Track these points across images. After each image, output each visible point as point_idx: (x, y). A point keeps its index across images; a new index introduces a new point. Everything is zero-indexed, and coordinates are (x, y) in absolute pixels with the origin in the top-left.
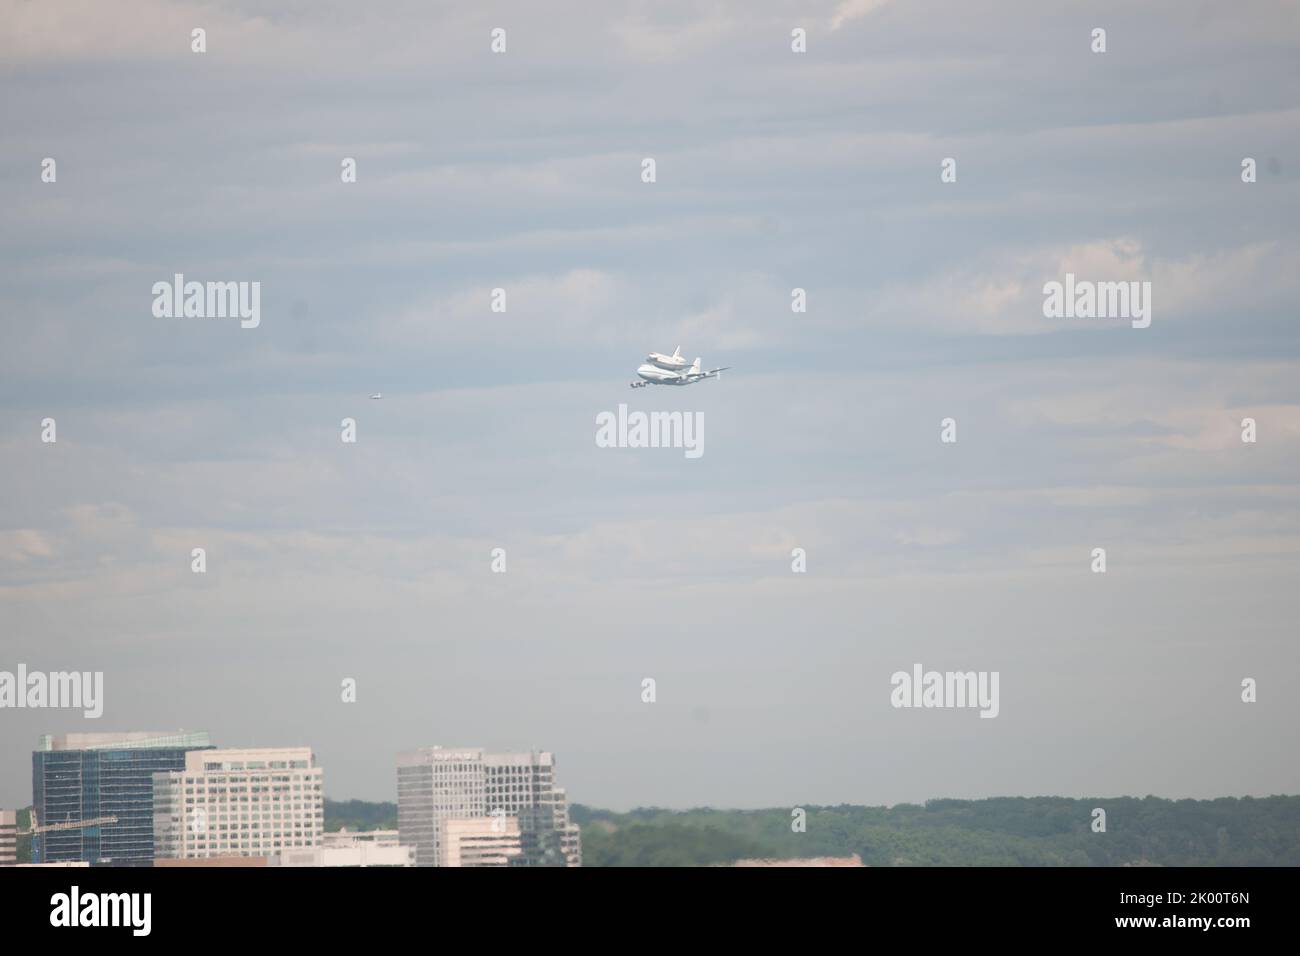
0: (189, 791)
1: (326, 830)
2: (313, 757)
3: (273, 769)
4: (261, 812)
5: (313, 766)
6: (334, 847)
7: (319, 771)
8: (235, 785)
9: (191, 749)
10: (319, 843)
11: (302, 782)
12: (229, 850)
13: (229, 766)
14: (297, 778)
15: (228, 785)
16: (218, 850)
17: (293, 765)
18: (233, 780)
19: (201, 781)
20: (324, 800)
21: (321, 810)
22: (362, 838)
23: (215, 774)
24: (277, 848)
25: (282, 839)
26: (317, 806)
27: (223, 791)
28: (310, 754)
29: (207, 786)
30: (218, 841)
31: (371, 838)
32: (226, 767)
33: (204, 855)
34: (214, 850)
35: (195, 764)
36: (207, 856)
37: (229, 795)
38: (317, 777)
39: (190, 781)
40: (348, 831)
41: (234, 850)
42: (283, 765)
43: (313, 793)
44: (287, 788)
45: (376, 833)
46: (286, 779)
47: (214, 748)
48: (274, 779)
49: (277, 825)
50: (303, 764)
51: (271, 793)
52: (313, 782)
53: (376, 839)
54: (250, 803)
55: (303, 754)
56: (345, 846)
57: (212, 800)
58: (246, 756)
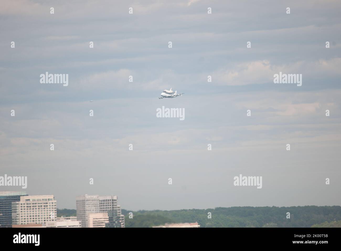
0: (21, 207)
1: (57, 217)
2: (54, 197)
3: (43, 201)
4: (40, 212)
5: (54, 200)
6: (59, 221)
7: (55, 201)
8: (33, 205)
9: (21, 196)
10: (56, 220)
11: (51, 204)
12: (32, 222)
13: (32, 200)
14: (50, 203)
15: (32, 205)
16: (29, 222)
17: (49, 200)
18: (33, 204)
19: (24, 204)
20: (57, 209)
21: (56, 212)
22: (67, 219)
23: (28, 202)
24: (45, 222)
25: (46, 219)
26: (55, 211)
27: (30, 207)
28: (53, 197)
29: (26, 205)
30: (29, 220)
31: (70, 219)
32: (31, 200)
33: (25, 223)
34: (28, 222)
35: (23, 200)
36: (26, 224)
37: (32, 208)
38: (55, 203)
39: (21, 204)
40: (63, 217)
41: (33, 222)
42: (46, 200)
43: (54, 207)
44: (47, 206)
45: (71, 217)
46: (47, 203)
47: (27, 195)
48: (43, 203)
49: (44, 216)
50: (51, 200)
51: (43, 207)
52: (54, 204)
53: (71, 219)
54: (37, 210)
55: (52, 197)
56: (62, 221)
57: (27, 209)
58: (36, 197)
